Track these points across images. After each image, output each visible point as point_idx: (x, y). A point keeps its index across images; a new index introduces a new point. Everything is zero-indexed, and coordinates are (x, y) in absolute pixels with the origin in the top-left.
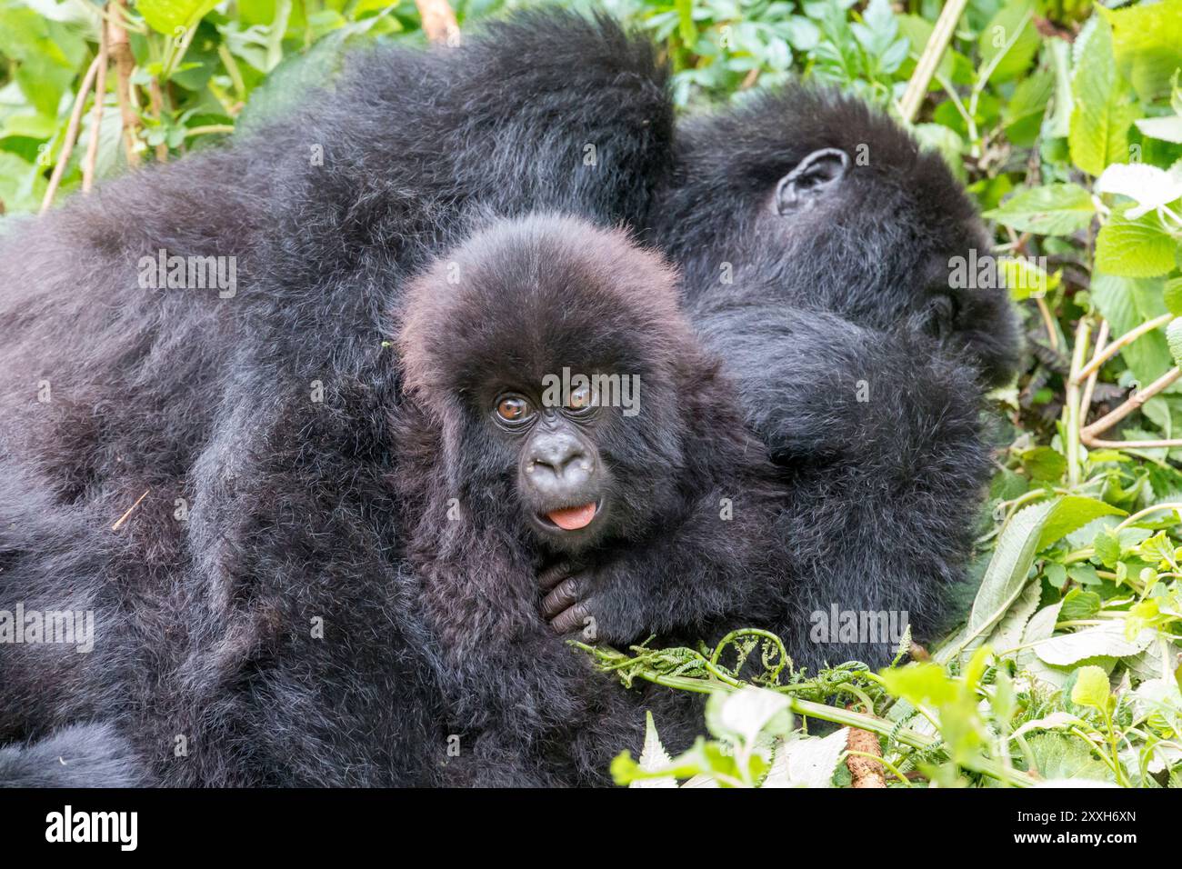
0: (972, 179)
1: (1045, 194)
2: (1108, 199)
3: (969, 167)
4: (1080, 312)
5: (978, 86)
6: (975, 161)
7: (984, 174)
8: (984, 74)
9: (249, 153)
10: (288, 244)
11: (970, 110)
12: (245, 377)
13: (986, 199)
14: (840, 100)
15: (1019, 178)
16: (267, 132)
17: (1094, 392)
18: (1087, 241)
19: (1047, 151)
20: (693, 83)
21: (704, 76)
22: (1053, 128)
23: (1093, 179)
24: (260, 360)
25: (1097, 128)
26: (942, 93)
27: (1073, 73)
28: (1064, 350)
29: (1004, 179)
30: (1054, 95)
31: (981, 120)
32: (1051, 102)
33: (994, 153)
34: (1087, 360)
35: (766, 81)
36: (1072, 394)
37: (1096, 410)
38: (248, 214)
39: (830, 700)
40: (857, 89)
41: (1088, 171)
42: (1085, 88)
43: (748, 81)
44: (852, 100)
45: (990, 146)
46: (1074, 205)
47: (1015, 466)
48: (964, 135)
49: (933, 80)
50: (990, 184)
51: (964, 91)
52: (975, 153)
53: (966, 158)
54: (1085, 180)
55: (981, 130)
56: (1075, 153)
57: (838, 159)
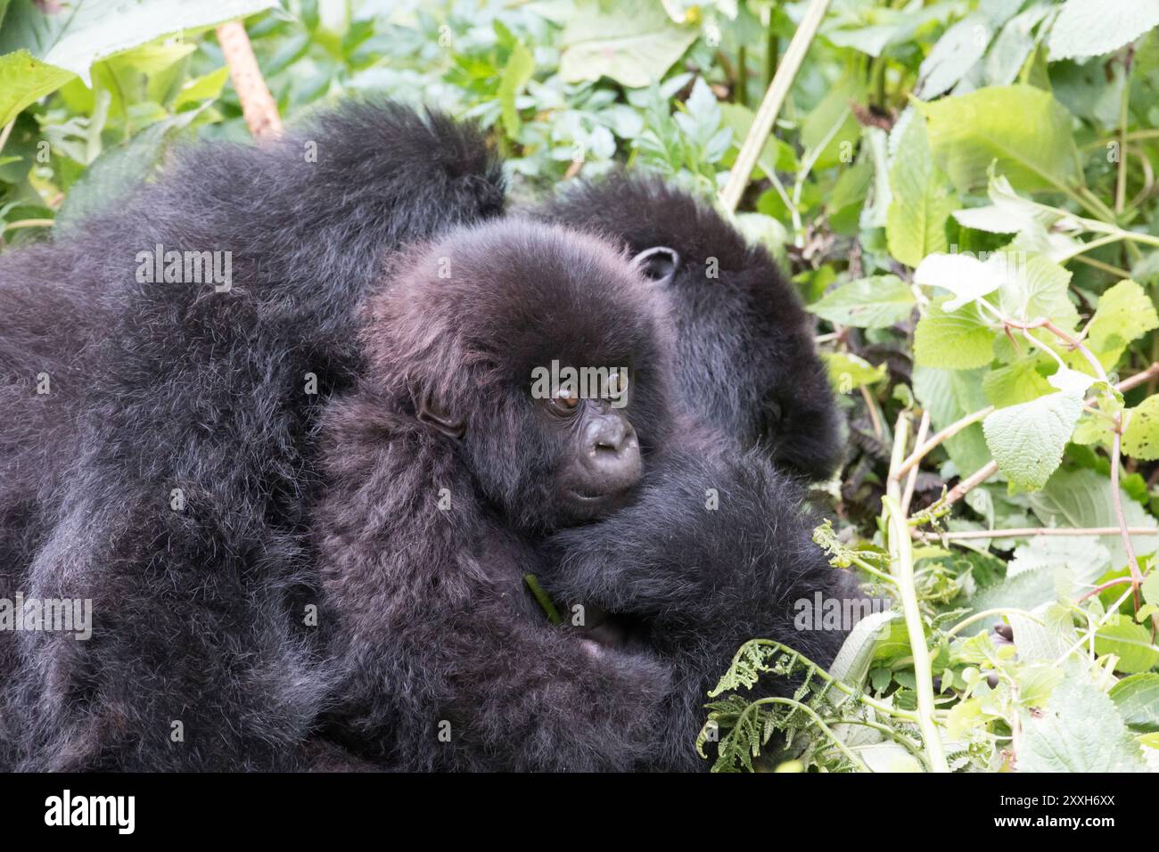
0: (796, 269)
1: (865, 286)
2: (928, 291)
3: (793, 257)
4: (900, 405)
5: (802, 176)
6: (799, 252)
7: (808, 265)
8: (808, 162)
9: (74, 248)
10: (128, 342)
11: (794, 200)
12: (89, 477)
13: (809, 291)
14: (663, 192)
15: (843, 266)
16: (92, 226)
17: (917, 483)
18: (907, 330)
19: (866, 240)
20: (517, 172)
21: (528, 166)
22: (871, 219)
23: (913, 270)
24: (102, 460)
25: (915, 220)
26: (766, 180)
27: (891, 163)
28: (888, 439)
29: (828, 269)
30: (873, 184)
31: (805, 209)
32: (870, 191)
33: (819, 243)
34: (909, 450)
35: (591, 171)
36: (892, 486)
37: (920, 500)
38: (77, 311)
40: (682, 181)
41: (908, 262)
42: (903, 180)
43: (572, 171)
45: (813, 235)
46: (893, 298)
48: (787, 223)
49: (755, 167)
50: (815, 275)
51: (787, 179)
52: (799, 243)
53: (790, 248)
54: (904, 270)
55: (804, 218)
56: (893, 245)
57: (668, 257)
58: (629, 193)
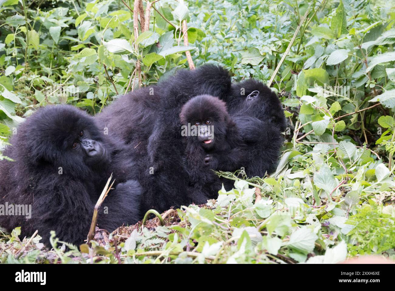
0: (280, 97)
1: (292, 100)
2: (302, 101)
3: (279, 95)
4: (296, 120)
5: (281, 82)
6: (280, 94)
7: (281, 96)
8: (282, 79)
9: (160, 86)
10: (166, 102)
11: (280, 85)
12: (158, 124)
13: (282, 101)
14: (258, 82)
15: (287, 97)
16: (163, 83)
17: (298, 133)
18: (298, 108)
19: (292, 93)
20: (233, 78)
21: (235, 77)
22: (293, 89)
23: (300, 98)
24: (161, 121)
25: (301, 89)
26: (275, 82)
27: (298, 80)
28: (293, 126)
29: (285, 97)
30: (294, 84)
31: (281, 87)
33: (283, 93)
34: (298, 128)
35: (246, 79)
36: (295, 134)
37: (298, 137)
38: (160, 96)
39: (253, 182)
40: (261, 81)
41: (299, 96)
42: (299, 83)
43: (243, 79)
44: (260, 82)
45: (283, 91)
46: (296, 102)
47: (285, 145)
48: (278, 89)
49: (274, 80)
50: (282, 98)
51: (279, 82)
52: (280, 93)
53: (279, 93)
54: (299, 98)
55: (281, 88)
56: (297, 93)
57: (258, 92)
58: (252, 82)
